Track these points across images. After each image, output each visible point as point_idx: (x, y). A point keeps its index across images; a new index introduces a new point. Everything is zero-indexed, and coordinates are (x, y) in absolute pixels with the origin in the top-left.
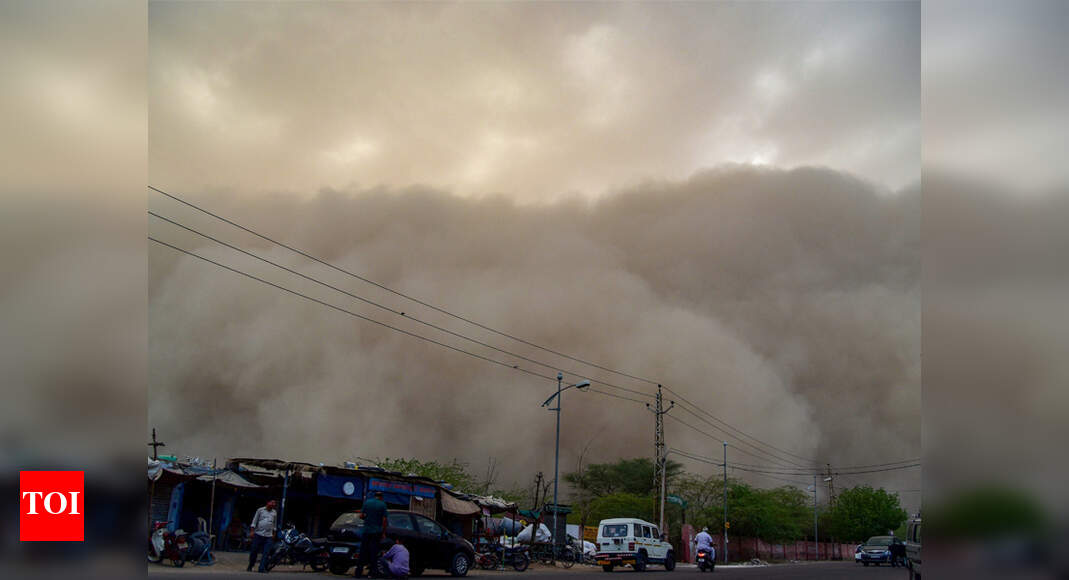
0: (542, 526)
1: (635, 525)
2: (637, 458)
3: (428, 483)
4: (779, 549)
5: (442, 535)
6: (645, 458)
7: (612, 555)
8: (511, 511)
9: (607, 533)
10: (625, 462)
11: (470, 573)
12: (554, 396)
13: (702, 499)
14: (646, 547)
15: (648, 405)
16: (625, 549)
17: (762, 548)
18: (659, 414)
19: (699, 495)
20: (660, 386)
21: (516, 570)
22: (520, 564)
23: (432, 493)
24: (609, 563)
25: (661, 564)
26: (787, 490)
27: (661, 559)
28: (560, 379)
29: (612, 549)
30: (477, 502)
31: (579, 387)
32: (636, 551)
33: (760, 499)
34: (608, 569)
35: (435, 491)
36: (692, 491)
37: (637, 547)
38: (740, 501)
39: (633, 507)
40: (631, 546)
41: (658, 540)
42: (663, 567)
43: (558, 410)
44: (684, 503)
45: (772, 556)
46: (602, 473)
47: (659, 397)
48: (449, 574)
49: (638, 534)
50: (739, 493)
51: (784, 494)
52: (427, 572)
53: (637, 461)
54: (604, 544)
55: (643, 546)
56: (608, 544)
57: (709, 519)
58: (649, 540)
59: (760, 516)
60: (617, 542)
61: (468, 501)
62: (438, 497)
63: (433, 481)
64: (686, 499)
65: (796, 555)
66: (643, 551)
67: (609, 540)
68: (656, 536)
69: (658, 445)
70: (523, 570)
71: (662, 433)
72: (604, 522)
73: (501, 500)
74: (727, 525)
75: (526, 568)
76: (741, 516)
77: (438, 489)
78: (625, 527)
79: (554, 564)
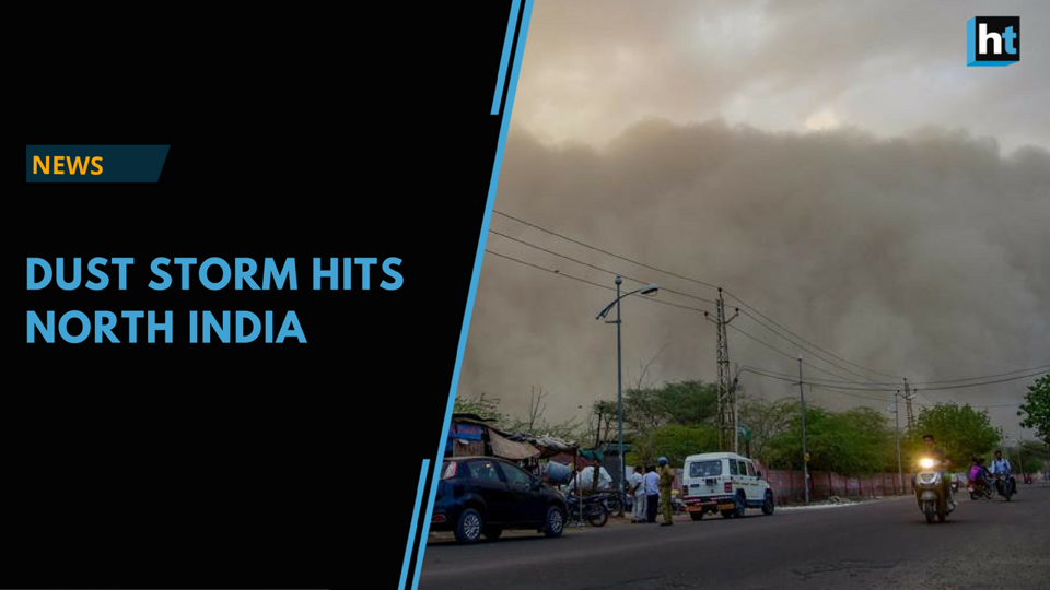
0: (602, 470)
1: (730, 460)
2: (686, 380)
3: (470, 420)
4: (854, 484)
5: (532, 484)
6: (696, 381)
7: (703, 499)
8: (571, 451)
9: (693, 473)
10: (670, 385)
11: (567, 531)
12: (613, 303)
13: (765, 426)
14: (744, 487)
15: (706, 314)
16: (720, 491)
17: (837, 483)
18: (722, 324)
19: (761, 423)
20: (720, 290)
21: (595, 525)
22: (598, 517)
23: (477, 433)
24: (699, 509)
25: (757, 507)
26: (862, 411)
27: (758, 501)
28: (618, 283)
29: (703, 491)
30: (533, 443)
31: (646, 292)
32: (734, 493)
33: (835, 423)
34: (696, 516)
35: (481, 432)
36: (753, 418)
37: (734, 488)
38: (813, 427)
39: (690, 442)
40: (728, 486)
41: (755, 478)
42: (759, 511)
43: (619, 322)
44: (749, 433)
45: (847, 491)
46: (644, 401)
47: (720, 303)
48: (542, 534)
49: (734, 470)
50: (811, 419)
51: (858, 417)
52: (505, 534)
53: (687, 384)
54: (693, 486)
55: (740, 487)
56: (698, 486)
57: (775, 451)
58: (747, 478)
59: (838, 445)
60: (710, 482)
61: (522, 441)
62: (486, 438)
63: (478, 418)
64: (750, 429)
65: (873, 490)
66: (741, 492)
67: (700, 481)
68: (753, 474)
69: (720, 362)
70: (601, 525)
71: (726, 347)
72: (691, 459)
73: (559, 439)
74: (807, 456)
75: (605, 521)
76: (817, 445)
77: (485, 427)
78: (717, 463)
79: (623, 516)
